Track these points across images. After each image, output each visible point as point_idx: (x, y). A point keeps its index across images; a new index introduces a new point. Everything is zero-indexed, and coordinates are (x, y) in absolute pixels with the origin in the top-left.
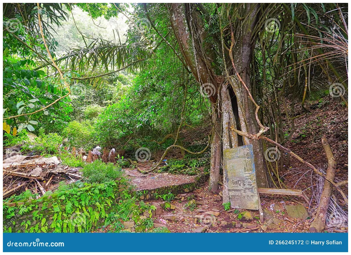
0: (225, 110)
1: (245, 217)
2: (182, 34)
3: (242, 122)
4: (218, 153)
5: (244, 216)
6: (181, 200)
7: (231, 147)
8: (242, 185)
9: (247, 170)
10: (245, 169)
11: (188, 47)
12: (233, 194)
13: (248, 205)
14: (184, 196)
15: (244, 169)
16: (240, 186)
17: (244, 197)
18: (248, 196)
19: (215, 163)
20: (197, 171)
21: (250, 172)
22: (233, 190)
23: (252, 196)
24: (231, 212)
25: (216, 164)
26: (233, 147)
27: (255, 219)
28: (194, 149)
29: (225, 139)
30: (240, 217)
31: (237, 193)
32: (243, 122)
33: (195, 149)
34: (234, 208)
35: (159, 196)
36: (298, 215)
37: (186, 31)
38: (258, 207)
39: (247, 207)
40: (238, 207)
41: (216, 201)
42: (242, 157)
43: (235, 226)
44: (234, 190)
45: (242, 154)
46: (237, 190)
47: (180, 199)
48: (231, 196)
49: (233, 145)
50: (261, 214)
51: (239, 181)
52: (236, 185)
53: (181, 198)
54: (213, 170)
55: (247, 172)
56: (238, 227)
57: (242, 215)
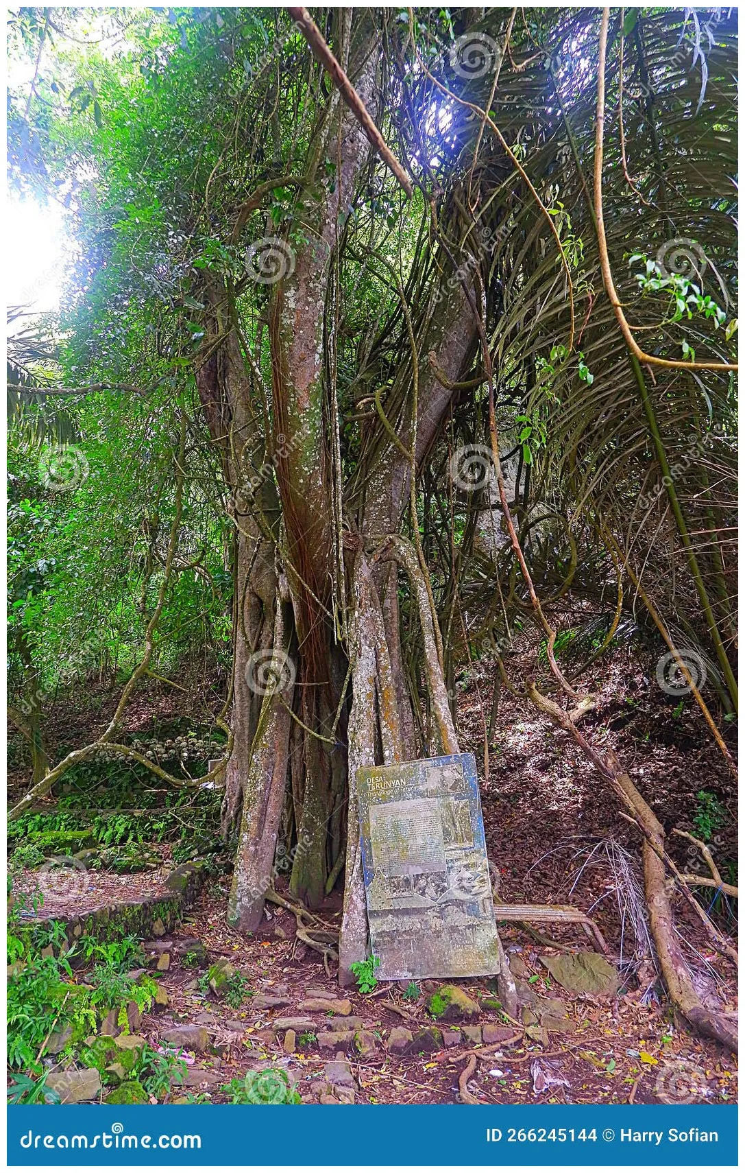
0: (365, 637)
1: (457, 1007)
2: (303, 360)
3: (436, 681)
4: (275, 786)
5: (452, 1002)
6: (155, 968)
7: (380, 760)
8: (431, 891)
9: (456, 839)
10: (446, 832)
11: (306, 405)
12: (385, 928)
13: (452, 962)
14: (167, 951)
15: (441, 833)
16: (423, 894)
17: (438, 934)
18: (454, 929)
19: (261, 822)
20: (147, 855)
21: (467, 845)
22: (390, 912)
23: (469, 927)
24: (383, 995)
25: (267, 825)
26: (387, 762)
27: (486, 1009)
28: (93, 774)
29: (364, 731)
30: (437, 1006)
31: (407, 922)
32: (439, 682)
33: (95, 778)
34: (388, 978)
35: (98, 948)
36: (593, 983)
37: (317, 356)
38: (495, 964)
39: (446, 971)
40: (405, 973)
41: (286, 963)
42: (433, 794)
43: (442, 1040)
44: (396, 913)
45: (432, 784)
46: (407, 912)
47: (151, 963)
48: (378, 935)
49: (387, 753)
50: (510, 989)
51: (418, 877)
52: (405, 894)
53: (157, 960)
54: (252, 848)
55: (453, 846)
56: (453, 1045)
57: (443, 998)
